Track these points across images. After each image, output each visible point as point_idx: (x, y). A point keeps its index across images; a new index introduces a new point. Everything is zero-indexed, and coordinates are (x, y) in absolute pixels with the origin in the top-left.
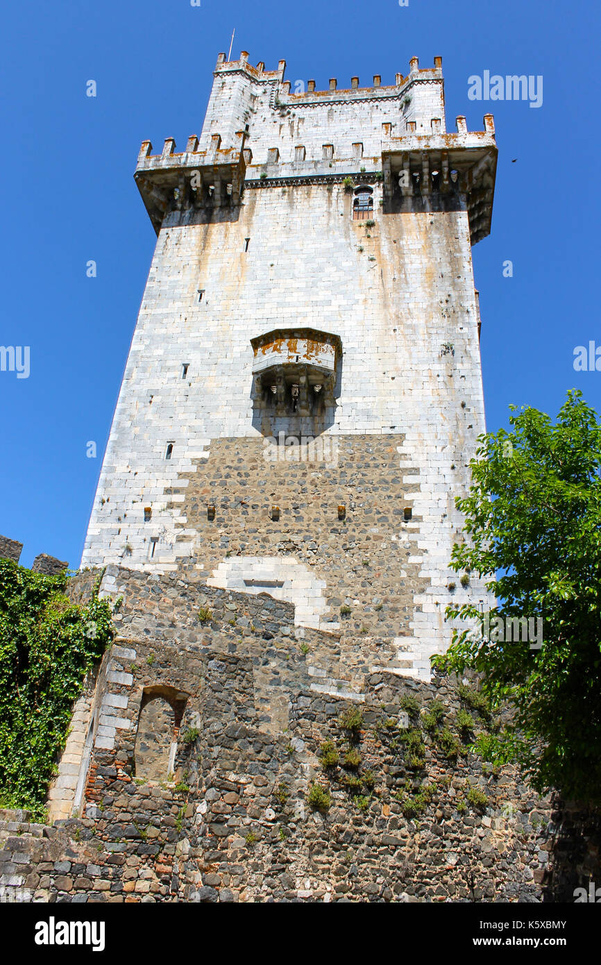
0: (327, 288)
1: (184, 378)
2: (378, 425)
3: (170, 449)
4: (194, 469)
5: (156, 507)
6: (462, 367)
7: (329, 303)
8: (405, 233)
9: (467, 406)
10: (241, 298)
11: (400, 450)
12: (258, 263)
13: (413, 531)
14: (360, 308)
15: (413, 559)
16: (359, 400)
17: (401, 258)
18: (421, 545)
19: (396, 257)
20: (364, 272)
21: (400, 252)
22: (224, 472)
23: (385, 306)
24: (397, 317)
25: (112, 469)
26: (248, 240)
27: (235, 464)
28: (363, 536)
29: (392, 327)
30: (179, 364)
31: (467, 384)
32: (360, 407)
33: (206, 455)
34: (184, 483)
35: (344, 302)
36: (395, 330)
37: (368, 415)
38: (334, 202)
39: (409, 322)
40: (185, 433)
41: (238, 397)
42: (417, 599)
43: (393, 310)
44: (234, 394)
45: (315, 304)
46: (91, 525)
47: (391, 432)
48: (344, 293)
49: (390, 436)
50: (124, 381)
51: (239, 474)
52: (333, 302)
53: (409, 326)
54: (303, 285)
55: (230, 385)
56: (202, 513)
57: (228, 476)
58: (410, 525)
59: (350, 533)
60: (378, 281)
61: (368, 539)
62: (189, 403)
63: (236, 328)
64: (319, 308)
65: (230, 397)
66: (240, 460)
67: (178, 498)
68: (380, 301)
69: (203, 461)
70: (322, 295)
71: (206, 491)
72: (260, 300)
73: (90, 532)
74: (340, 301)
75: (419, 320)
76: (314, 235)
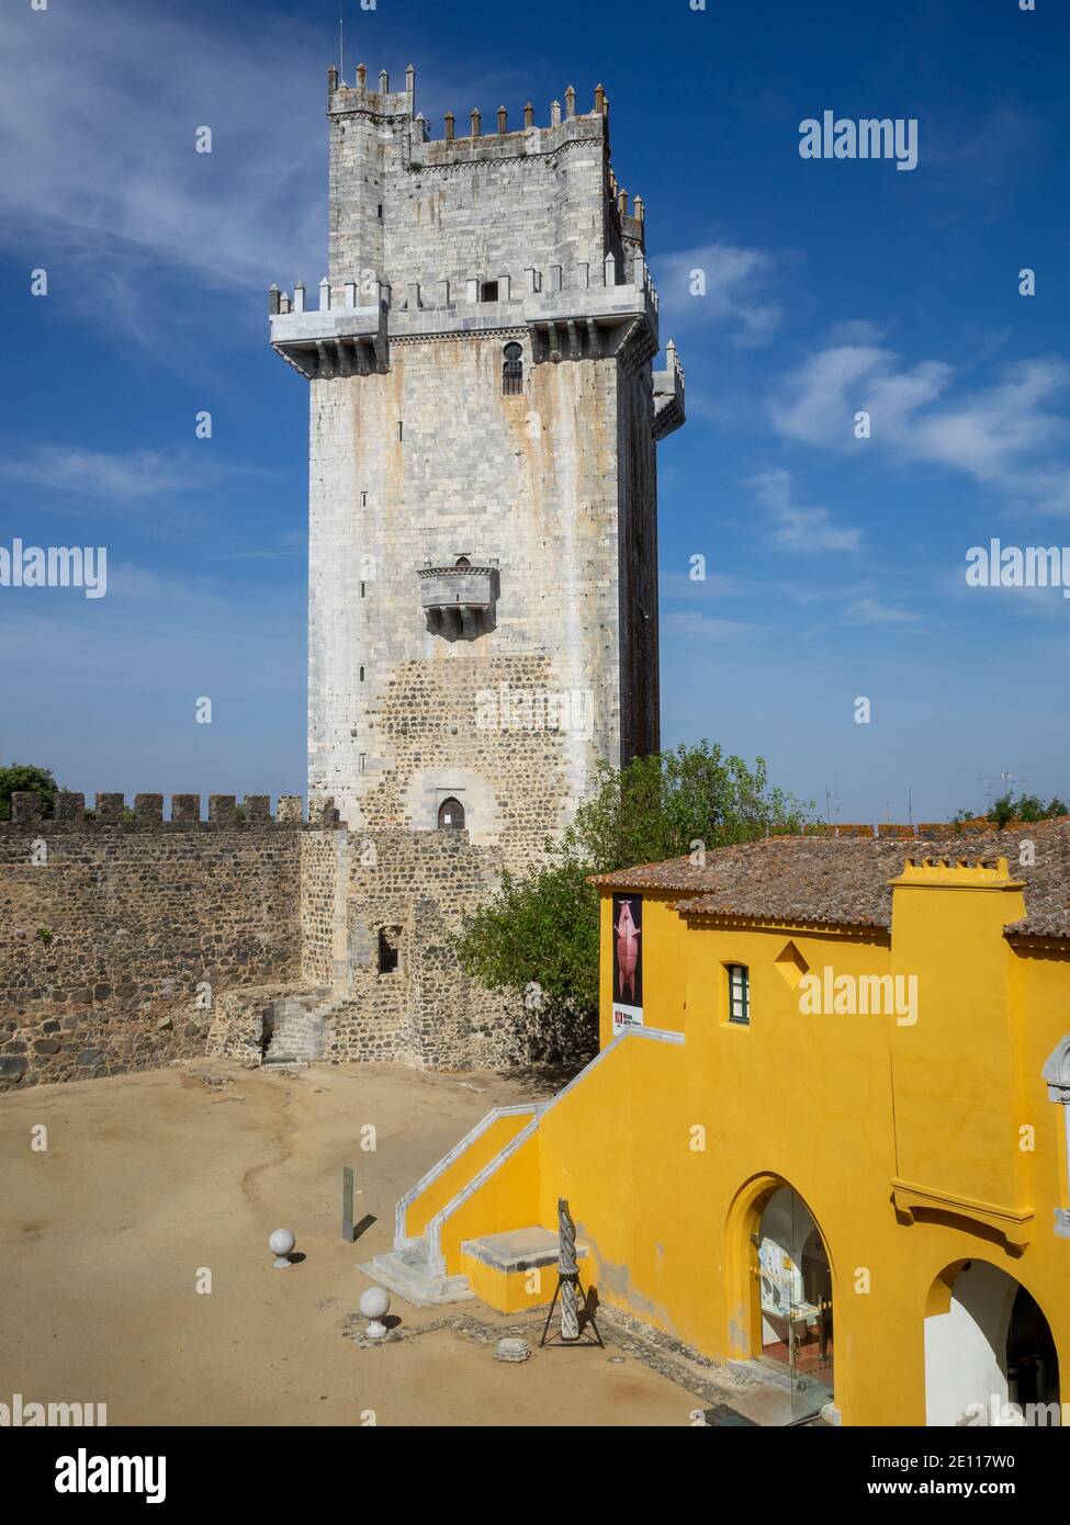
0: (482, 491)
1: (363, 596)
2: (532, 645)
3: (362, 669)
4: (385, 691)
5: (359, 727)
6: (604, 584)
7: (484, 510)
8: (554, 415)
9: (606, 627)
10: (403, 503)
11: (549, 671)
12: (415, 456)
13: (560, 745)
14: (511, 515)
15: (560, 768)
16: (515, 621)
17: (551, 450)
18: (566, 756)
19: (546, 450)
20: (515, 469)
21: (550, 443)
22: (409, 694)
23: (536, 514)
24: (547, 528)
25: (317, 692)
26: (401, 423)
27: (418, 686)
28: (522, 749)
29: (541, 539)
30: (355, 581)
31: (606, 604)
32: (516, 628)
33: (393, 677)
34: (380, 705)
35: (498, 509)
36: (544, 543)
37: (523, 636)
38: (483, 368)
39: (557, 533)
40: (374, 657)
41: (413, 618)
42: (563, 800)
43: (543, 519)
44: (409, 615)
45: (472, 511)
46: (309, 745)
47: (542, 653)
48: (496, 497)
49: (542, 658)
50: (311, 601)
51: (422, 696)
52: (489, 509)
53: (557, 539)
54: (458, 487)
55: (405, 605)
56: (397, 732)
57: (414, 697)
58: (558, 739)
59: (513, 746)
60: (528, 483)
61: (526, 751)
62: (371, 624)
63: (403, 540)
64: (476, 517)
65: (406, 618)
66: (422, 683)
67: (375, 718)
68: (529, 507)
69: (392, 684)
70: (478, 500)
71: (397, 712)
72: (421, 506)
73: (310, 751)
74: (493, 508)
75: (568, 530)
76: (465, 419)
